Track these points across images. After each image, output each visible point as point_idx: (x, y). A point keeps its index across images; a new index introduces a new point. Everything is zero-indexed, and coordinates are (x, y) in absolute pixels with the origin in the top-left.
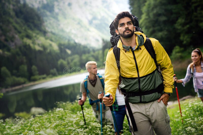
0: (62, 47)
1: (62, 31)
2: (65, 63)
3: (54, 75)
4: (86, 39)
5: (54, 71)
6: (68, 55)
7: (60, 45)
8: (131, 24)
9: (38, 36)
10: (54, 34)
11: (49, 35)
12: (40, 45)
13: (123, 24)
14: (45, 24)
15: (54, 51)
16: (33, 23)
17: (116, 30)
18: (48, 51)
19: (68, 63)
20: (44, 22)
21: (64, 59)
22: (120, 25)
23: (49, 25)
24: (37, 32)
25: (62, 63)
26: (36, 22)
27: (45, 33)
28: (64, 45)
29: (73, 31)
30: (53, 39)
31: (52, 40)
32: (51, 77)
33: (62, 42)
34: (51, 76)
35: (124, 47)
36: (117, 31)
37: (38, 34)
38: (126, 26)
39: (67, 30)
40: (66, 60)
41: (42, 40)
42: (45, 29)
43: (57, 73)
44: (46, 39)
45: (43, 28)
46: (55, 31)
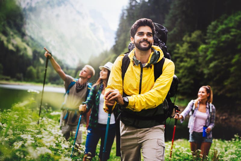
0: (37, 55)
1: (42, 39)
2: (34, 71)
3: (19, 79)
4: (63, 55)
5: (21, 75)
6: (40, 65)
7: (35, 52)
8: (151, 36)
9: (15, 36)
10: (32, 39)
11: (27, 38)
12: (15, 46)
13: (142, 34)
14: (27, 26)
15: (27, 56)
16: (15, 21)
17: (132, 37)
18: (21, 53)
19: (38, 72)
20: (26, 24)
21: (35, 67)
22: (138, 33)
23: (30, 29)
24: (16, 31)
25: (31, 70)
26: (18, 21)
27: (23, 35)
28: (39, 53)
29: (52, 43)
30: (30, 44)
31: (28, 44)
32: (16, 81)
33: (38, 50)
34: (15, 79)
35: (134, 58)
36: (132, 39)
37: (15, 33)
38: (145, 37)
39: (47, 40)
40: (37, 68)
41: (18, 41)
42: (25, 31)
43: (22, 78)
44: (23, 41)
45: (23, 29)
46: (35, 37)
